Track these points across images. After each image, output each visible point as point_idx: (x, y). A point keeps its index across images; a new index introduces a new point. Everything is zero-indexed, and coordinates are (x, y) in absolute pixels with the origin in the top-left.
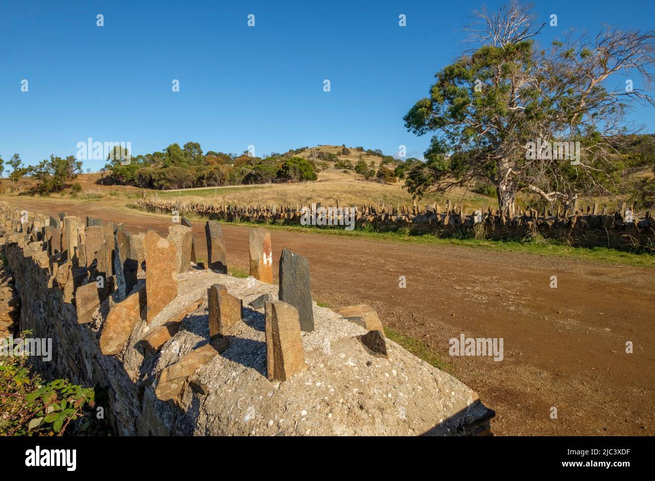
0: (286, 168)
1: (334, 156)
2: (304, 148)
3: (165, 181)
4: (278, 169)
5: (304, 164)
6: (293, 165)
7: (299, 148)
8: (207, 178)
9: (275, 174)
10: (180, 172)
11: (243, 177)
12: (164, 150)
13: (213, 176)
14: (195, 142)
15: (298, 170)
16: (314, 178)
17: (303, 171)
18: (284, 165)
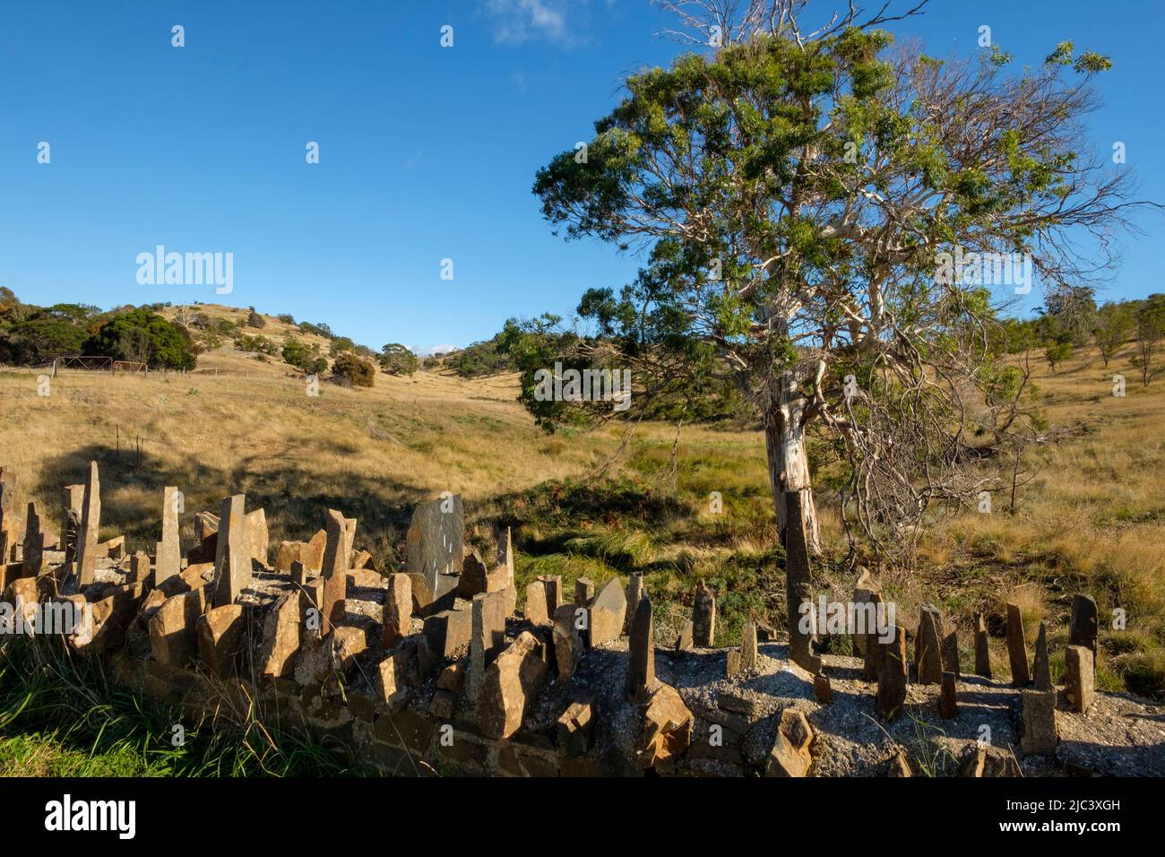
0: (114, 336)
1: (232, 326)
2: (162, 305)
4: (87, 336)
6: (133, 328)
7: (150, 304)
9: (77, 346)
15: (144, 342)
16: (188, 364)
17: (159, 346)
18: (107, 329)
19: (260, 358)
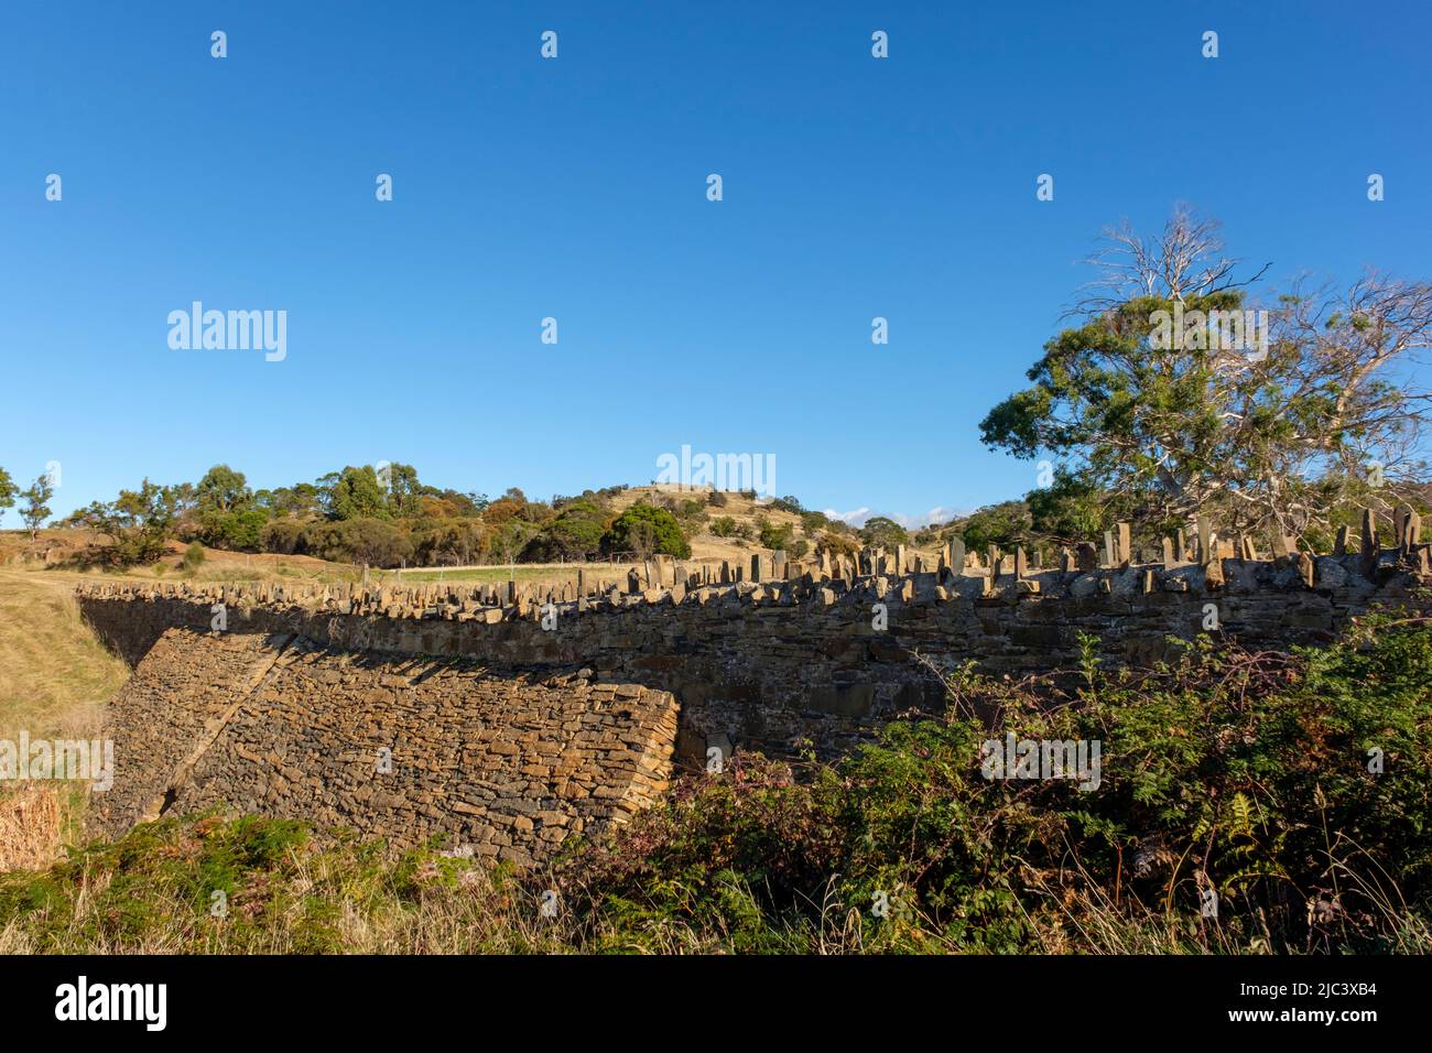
0: (624, 530)
1: (695, 507)
2: (616, 488)
3: (341, 550)
4: (603, 531)
5: (664, 522)
6: (639, 522)
8: (440, 546)
9: (596, 543)
10: (377, 530)
11: (520, 548)
12: (319, 479)
13: (457, 543)
14: (405, 465)
15: (650, 535)
16: (685, 553)
17: (662, 537)
18: (618, 524)
19: (738, 544)
